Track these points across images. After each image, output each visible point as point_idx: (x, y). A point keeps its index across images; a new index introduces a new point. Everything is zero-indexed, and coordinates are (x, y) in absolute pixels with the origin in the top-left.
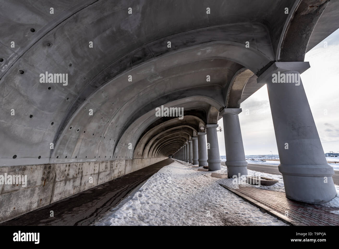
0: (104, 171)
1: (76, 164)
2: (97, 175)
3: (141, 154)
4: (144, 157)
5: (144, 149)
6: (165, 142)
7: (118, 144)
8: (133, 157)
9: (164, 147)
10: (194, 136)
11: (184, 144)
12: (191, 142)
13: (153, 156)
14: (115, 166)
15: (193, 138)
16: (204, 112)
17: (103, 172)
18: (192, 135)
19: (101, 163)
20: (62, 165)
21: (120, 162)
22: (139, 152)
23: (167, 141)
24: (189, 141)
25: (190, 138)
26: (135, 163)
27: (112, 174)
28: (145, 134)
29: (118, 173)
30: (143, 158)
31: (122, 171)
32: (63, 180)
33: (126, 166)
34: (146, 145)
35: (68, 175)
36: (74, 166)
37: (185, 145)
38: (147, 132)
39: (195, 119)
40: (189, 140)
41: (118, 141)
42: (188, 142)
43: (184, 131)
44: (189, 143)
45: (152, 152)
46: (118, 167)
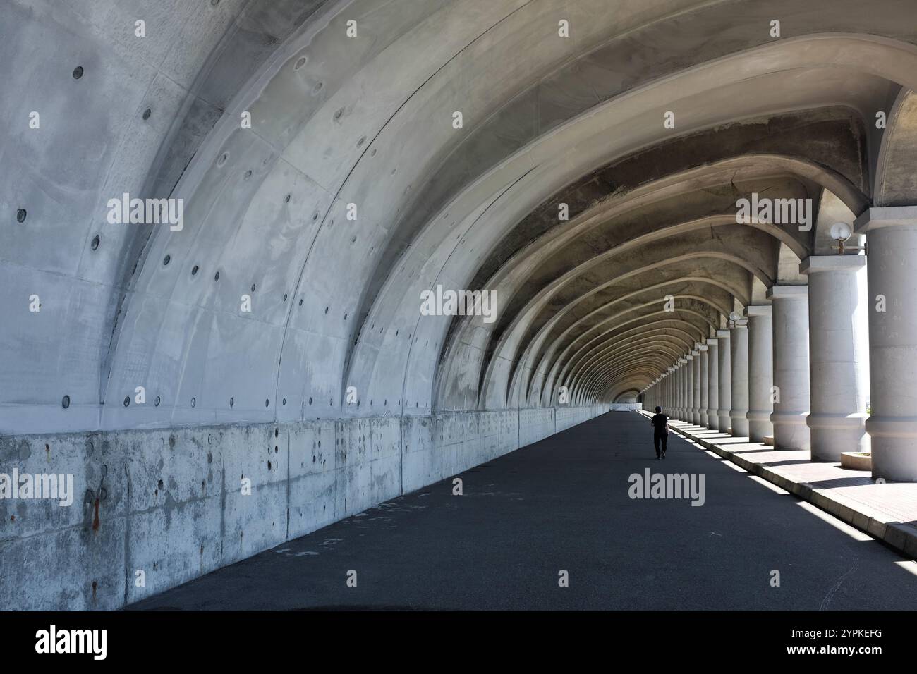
0: (311, 474)
1: (197, 435)
2: (284, 488)
4: (488, 405)
5: (488, 356)
7: (367, 331)
8: (434, 405)
9: (592, 346)
10: (781, 276)
11: (718, 328)
12: (765, 314)
13: (535, 399)
14: (355, 450)
15: (778, 292)
16: (855, 131)
17: (305, 476)
18: (769, 272)
19: (292, 434)
20: (145, 436)
21: (374, 428)
22: (462, 375)
23: (617, 309)
24: (752, 311)
25: (759, 286)
26: (446, 433)
27: (343, 487)
28: (498, 274)
29: (372, 485)
30: (485, 411)
31: (385, 475)
32: (156, 507)
33: (403, 449)
35: (173, 485)
36: (191, 446)
37: (726, 335)
38: (505, 261)
39: (794, 174)
40: (747, 304)
41: (362, 317)
42: (745, 312)
43: (718, 250)
44: (751, 322)
45: (528, 371)
46: (369, 454)
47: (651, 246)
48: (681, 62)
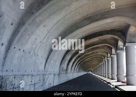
0: (39, 83)
1: (19, 76)
2: (34, 85)
3: (66, 69)
4: (68, 72)
5: (68, 65)
6: (86, 59)
7: (48, 60)
8: (59, 72)
11: (103, 61)
12: (110, 59)
13: (75, 71)
14: (46, 79)
15: (112, 56)
16: (123, 32)
18: (110, 53)
19: (36, 76)
20: (10, 77)
21: (49, 76)
22: (64, 67)
23: (88, 58)
24: (108, 58)
25: (109, 55)
26: (61, 76)
27: (44, 85)
28: (69, 52)
29: (49, 85)
31: (51, 83)
32: (11, 88)
33: (54, 79)
34: (69, 61)
35: (14, 85)
36: (18, 78)
37: (104, 62)
39: (114, 38)
40: (107, 57)
41: (48, 58)
42: (107, 59)
43: (103, 49)
44: (108, 60)
45: (74, 67)
46: (48, 80)
47: (93, 48)
48: (97, 20)
